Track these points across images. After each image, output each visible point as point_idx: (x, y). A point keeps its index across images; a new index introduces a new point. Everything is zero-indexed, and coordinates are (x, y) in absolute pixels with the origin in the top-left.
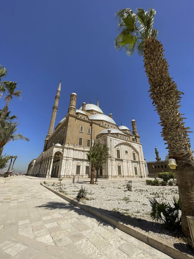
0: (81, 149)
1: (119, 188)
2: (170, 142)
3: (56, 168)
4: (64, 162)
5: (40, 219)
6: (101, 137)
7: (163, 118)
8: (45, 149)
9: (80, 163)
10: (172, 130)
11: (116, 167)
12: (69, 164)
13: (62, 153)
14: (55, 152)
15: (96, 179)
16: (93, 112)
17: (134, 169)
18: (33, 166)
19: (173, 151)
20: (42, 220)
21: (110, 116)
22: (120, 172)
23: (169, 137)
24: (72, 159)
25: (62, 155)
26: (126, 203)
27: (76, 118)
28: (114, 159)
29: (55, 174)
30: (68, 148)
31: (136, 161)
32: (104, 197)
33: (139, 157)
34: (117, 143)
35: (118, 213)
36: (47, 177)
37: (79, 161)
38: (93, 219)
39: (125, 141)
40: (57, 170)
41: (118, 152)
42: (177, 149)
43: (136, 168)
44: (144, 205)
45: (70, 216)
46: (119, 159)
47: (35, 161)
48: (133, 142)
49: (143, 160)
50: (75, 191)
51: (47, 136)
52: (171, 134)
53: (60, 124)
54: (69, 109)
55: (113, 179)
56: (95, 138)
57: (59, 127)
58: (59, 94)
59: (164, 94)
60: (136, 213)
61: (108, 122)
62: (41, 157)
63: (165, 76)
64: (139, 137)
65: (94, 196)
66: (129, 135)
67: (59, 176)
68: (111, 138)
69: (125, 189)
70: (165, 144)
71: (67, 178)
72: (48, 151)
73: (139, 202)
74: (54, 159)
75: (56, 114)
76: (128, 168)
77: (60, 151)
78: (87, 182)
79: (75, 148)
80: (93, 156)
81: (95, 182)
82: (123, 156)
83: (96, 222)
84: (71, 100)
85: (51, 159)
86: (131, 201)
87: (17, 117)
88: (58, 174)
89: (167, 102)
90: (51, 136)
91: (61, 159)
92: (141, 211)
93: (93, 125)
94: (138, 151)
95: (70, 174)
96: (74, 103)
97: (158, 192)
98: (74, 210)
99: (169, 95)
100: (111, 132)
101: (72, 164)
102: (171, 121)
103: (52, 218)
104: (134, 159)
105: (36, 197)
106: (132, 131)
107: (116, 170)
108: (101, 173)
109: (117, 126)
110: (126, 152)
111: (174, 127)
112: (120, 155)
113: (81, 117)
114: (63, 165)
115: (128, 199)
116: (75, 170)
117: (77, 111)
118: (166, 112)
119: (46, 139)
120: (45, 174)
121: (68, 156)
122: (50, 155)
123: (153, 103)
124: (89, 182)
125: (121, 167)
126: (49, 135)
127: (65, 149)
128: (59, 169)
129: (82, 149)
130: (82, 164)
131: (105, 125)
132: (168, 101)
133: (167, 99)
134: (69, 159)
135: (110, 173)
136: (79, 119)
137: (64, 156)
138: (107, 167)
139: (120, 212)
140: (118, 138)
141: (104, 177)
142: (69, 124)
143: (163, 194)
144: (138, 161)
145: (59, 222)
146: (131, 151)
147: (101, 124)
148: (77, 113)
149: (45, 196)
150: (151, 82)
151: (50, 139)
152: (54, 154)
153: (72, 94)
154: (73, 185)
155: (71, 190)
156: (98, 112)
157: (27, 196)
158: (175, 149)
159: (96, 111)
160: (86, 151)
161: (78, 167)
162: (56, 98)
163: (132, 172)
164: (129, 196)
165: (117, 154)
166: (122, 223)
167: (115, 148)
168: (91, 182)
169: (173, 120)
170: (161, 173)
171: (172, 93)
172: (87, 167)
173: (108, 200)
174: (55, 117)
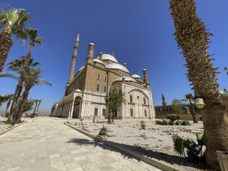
0: (98, 94)
1: (134, 127)
2: (197, 83)
3: (76, 110)
4: (83, 105)
5: (69, 153)
6: (116, 84)
7: (191, 60)
8: (66, 94)
9: (98, 106)
10: (200, 70)
11: (129, 110)
12: (88, 107)
13: (82, 97)
14: (76, 96)
15: (113, 120)
16: (109, 61)
17: (144, 112)
18: (56, 108)
19: (200, 91)
20: (71, 154)
21: (124, 65)
22: (132, 114)
23: (197, 78)
24: (91, 103)
25: (82, 99)
26: (144, 139)
27: (94, 67)
28: (128, 103)
29: (76, 115)
30: (87, 94)
31: (146, 105)
32: (123, 134)
33: (148, 102)
34: (131, 89)
35: (140, 147)
36: (69, 117)
37: (97, 105)
38: (117, 153)
39: (137, 88)
40: (77, 112)
41: (131, 97)
42: (206, 89)
43: (145, 111)
44: (160, 141)
45: (96, 150)
46: (131, 103)
47: (57, 104)
48: (144, 89)
49: (152, 105)
50: (96, 130)
51: (68, 83)
52: (198, 75)
53: (79, 72)
54: (88, 58)
55: (126, 120)
56: (111, 85)
57: (78, 74)
58: (77, 44)
59: (193, 35)
60: (155, 147)
61: (122, 71)
62: (62, 101)
63: (193, 17)
64: (149, 85)
65: (113, 134)
66: (140, 83)
67: (79, 117)
68: (125, 84)
69: (139, 128)
70: (191, 85)
71: (87, 119)
72: (69, 96)
73: (155, 138)
74: (74, 102)
75: (75, 63)
76: (139, 110)
77: (80, 96)
78: (105, 122)
79: (93, 94)
80: (110, 100)
81: (112, 122)
82: (135, 100)
83: (121, 156)
84: (89, 49)
85: (72, 102)
86: (148, 138)
87: (40, 63)
88: (78, 115)
89: (195, 43)
90: (71, 83)
91: (81, 103)
92: (159, 146)
93: (109, 73)
94: (148, 96)
95: (89, 115)
96: (92, 52)
97: (169, 130)
98: (98, 146)
99: (198, 36)
100: (125, 80)
101: (90, 107)
102: (200, 62)
103: (80, 152)
104: (145, 103)
105: (62, 134)
106: (143, 79)
107: (129, 112)
108: (116, 115)
109: (130, 75)
110: (138, 97)
111: (203, 67)
112: (133, 100)
113: (98, 66)
114: (82, 108)
115: (145, 136)
116: (93, 112)
117: (95, 60)
118: (194, 53)
119: (67, 85)
120: (67, 115)
121: (87, 100)
122: (72, 99)
123: (178, 46)
124: (107, 122)
125: (133, 110)
126: (69, 82)
127: (84, 94)
128: (80, 111)
129: (100, 94)
130: (99, 107)
131: (120, 73)
132: (197, 42)
133: (196, 40)
134: (88, 102)
135: (124, 115)
136: (96, 67)
137: (83, 100)
138: (121, 109)
139: (141, 146)
140: (131, 85)
141: (118, 118)
142: (87, 72)
143: (173, 132)
144: (148, 105)
145: (87, 156)
146: (142, 96)
147: (116, 73)
148: (95, 62)
149: (70, 134)
150: (178, 25)
151: (71, 86)
152: (75, 98)
153: (90, 44)
154: (93, 124)
155: (92, 128)
156: (113, 61)
157: (54, 133)
158: (203, 89)
159: (112, 61)
160: (103, 96)
161: (96, 110)
162: (75, 48)
163: (142, 114)
164: (144, 133)
165: (130, 99)
166: (146, 157)
167: (128, 93)
168: (109, 122)
169: (202, 61)
170: (169, 115)
171: (202, 33)
172: (104, 110)
173: (127, 137)
174: (74, 66)
